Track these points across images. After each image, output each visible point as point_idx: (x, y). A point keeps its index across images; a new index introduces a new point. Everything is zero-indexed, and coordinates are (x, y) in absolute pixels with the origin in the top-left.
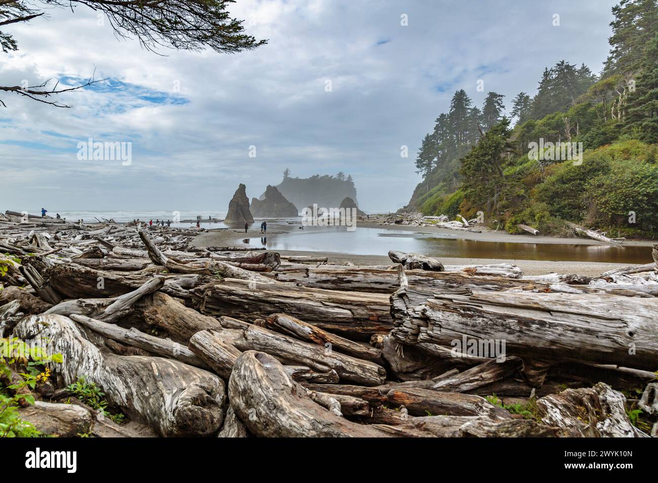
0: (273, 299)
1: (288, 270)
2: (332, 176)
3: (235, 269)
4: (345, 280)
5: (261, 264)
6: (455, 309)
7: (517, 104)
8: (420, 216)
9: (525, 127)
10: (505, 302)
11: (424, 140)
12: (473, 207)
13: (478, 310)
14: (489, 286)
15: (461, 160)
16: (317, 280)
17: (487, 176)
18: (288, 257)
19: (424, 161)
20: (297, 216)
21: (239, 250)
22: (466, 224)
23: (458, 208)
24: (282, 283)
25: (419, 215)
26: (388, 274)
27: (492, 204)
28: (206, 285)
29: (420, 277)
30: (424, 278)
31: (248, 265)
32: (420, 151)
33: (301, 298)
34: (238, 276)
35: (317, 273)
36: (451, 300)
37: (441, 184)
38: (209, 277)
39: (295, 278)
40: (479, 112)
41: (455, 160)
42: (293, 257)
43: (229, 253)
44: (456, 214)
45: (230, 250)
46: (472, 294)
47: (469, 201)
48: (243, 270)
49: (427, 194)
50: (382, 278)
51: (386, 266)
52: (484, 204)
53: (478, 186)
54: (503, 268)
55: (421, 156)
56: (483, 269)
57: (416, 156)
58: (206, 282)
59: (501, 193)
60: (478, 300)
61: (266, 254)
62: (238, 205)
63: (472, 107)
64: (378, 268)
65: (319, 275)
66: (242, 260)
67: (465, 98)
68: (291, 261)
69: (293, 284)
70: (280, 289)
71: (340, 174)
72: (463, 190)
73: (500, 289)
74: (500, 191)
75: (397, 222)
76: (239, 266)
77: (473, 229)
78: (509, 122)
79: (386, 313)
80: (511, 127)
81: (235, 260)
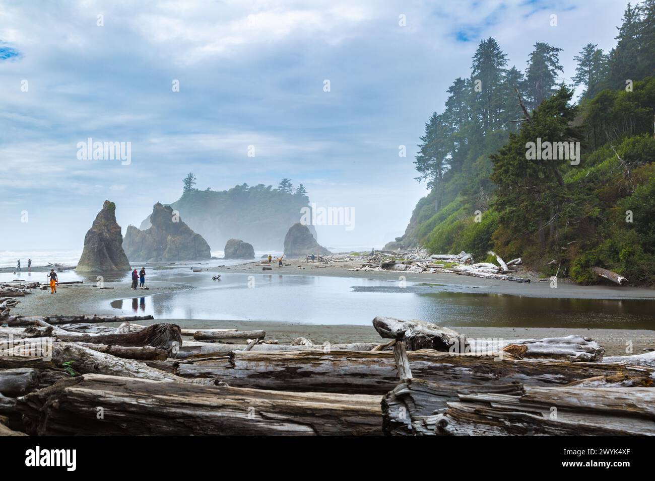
0: (173, 410)
1: (197, 356)
2: (270, 187)
3: (100, 357)
4: (299, 371)
5: (147, 347)
6: (496, 419)
7: (584, 64)
8: (424, 255)
9: (597, 102)
10: (579, 404)
11: (429, 123)
12: (515, 239)
13: (535, 419)
14: (548, 376)
15: (492, 157)
16: (249, 372)
17: (536, 185)
18: (193, 331)
19: (429, 160)
20: (208, 257)
21: (103, 321)
22: (504, 267)
23: (489, 239)
24: (188, 380)
25: (423, 253)
26: (376, 359)
27: (547, 234)
28: (48, 389)
29: (430, 364)
30: (438, 365)
31: (123, 348)
32: (422, 143)
33: (223, 407)
34: (106, 369)
35: (249, 360)
36: (487, 403)
37: (459, 199)
38: (51, 373)
39: (210, 370)
40: (520, 76)
41: (482, 157)
42: (203, 331)
43: (85, 328)
44: (487, 250)
45: (88, 321)
46: (524, 392)
47: (508, 227)
48: (116, 359)
49: (435, 216)
50: (365, 367)
51: (369, 344)
52: (532, 232)
53: (522, 202)
54: (569, 343)
55: (424, 150)
56: (537, 347)
57: (416, 151)
58: (46, 382)
59: (560, 214)
60: (534, 402)
61: (156, 327)
62: (102, 239)
63: (508, 67)
64: (355, 347)
65: (253, 363)
66: (111, 340)
67: (496, 52)
68: (198, 337)
69: (208, 382)
70: (185, 391)
71: (285, 183)
72: (496, 209)
73: (568, 380)
74: (559, 210)
75: (386, 266)
76: (107, 351)
77: (516, 277)
78: (571, 94)
79: (374, 428)
80: (573, 101)
81: (98, 340)
